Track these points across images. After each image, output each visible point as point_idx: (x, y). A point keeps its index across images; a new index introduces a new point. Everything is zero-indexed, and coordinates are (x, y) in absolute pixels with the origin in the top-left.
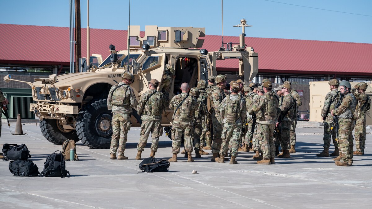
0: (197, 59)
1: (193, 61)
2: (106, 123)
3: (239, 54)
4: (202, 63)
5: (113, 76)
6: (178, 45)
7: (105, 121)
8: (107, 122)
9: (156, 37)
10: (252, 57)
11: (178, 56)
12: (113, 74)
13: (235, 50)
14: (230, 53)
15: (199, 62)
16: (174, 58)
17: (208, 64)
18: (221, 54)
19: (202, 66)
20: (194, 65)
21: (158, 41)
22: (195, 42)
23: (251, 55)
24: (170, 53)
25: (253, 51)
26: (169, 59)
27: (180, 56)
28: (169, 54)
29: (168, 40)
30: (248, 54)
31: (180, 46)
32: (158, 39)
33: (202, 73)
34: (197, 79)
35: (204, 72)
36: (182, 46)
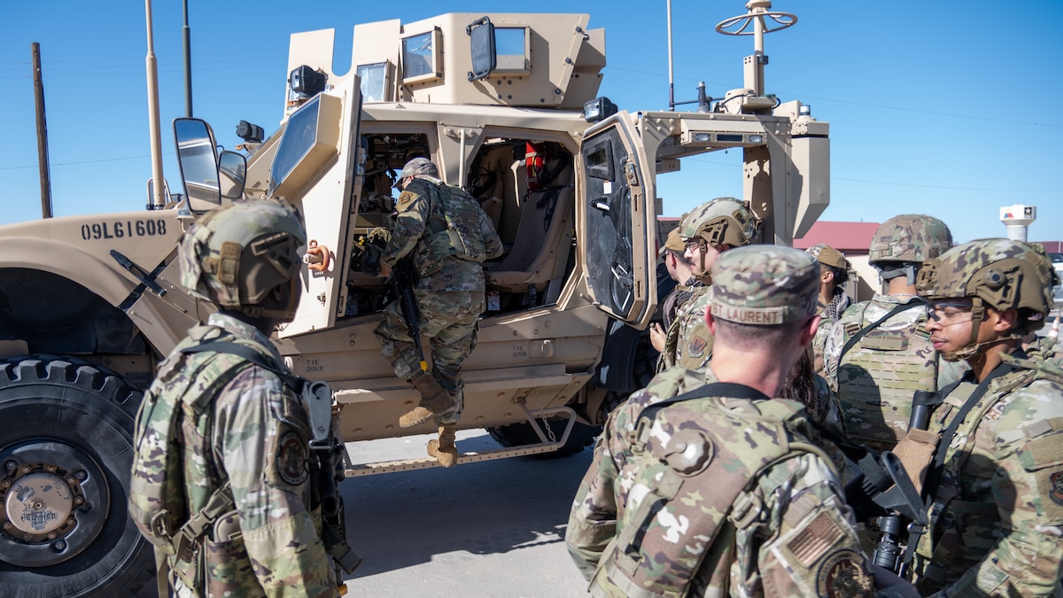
0: (570, 148)
1: (554, 164)
2: (40, 494)
3: (755, 127)
4: (594, 158)
5: (111, 231)
6: (487, 93)
7: (36, 482)
8: (48, 488)
9: (396, 64)
10: (808, 139)
11: (479, 132)
12: (112, 219)
13: (734, 108)
14: (714, 119)
15: (579, 162)
16: (457, 140)
17: (630, 151)
18: (677, 121)
19: (597, 174)
20: (561, 179)
21: (406, 81)
22: (560, 75)
23: (804, 130)
24: (441, 115)
25: (808, 113)
26: (436, 147)
27: (490, 130)
28: (435, 124)
29: (440, 75)
30: (791, 128)
31: (496, 96)
32: (403, 75)
33: (595, 206)
34: (575, 236)
35: (604, 201)
36: (505, 96)
